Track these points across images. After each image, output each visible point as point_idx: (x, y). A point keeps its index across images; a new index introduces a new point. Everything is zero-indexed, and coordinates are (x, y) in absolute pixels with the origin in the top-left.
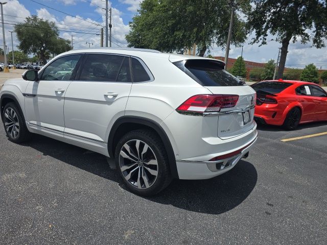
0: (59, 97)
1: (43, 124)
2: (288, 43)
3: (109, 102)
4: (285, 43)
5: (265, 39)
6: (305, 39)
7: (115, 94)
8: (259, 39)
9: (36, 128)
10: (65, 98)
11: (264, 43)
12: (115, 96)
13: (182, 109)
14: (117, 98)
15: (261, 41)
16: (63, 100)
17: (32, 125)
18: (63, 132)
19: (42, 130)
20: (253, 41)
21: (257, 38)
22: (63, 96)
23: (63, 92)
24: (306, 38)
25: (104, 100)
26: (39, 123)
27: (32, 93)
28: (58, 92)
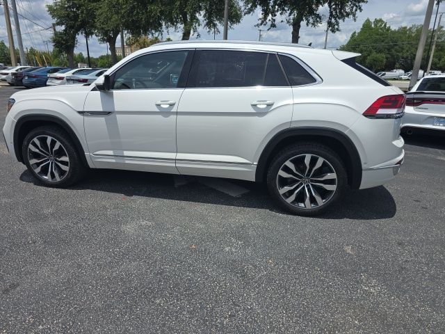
0: (166, 113)
1: (126, 153)
2: (299, 26)
3: (261, 113)
4: (296, 26)
5: (274, 20)
6: (317, 21)
7: (268, 102)
8: (267, 21)
9: (114, 161)
10: (177, 113)
11: (273, 26)
12: (269, 105)
13: (370, 113)
14: (273, 107)
15: (270, 23)
16: (173, 117)
17: (100, 156)
18: (176, 160)
19: (127, 162)
20: (260, 22)
21: (265, 18)
22: (174, 109)
23: (172, 105)
24: (318, 19)
25: (252, 110)
26: (118, 153)
27: (101, 110)
28: (162, 106)
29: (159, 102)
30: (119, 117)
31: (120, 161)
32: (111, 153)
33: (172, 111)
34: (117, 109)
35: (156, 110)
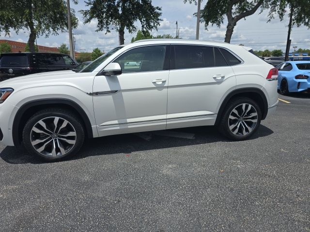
0: (160, 88)
1: (129, 120)
3: (219, 82)
4: (121, 32)
7: (222, 75)
9: (119, 128)
10: (168, 87)
13: (269, 77)
16: (165, 90)
18: (166, 119)
19: (129, 127)
22: (166, 85)
23: (164, 82)
26: (123, 121)
27: (109, 90)
28: (157, 83)
29: (155, 81)
30: (124, 94)
31: (123, 127)
32: (116, 122)
33: (165, 86)
34: (122, 88)
35: (153, 86)
